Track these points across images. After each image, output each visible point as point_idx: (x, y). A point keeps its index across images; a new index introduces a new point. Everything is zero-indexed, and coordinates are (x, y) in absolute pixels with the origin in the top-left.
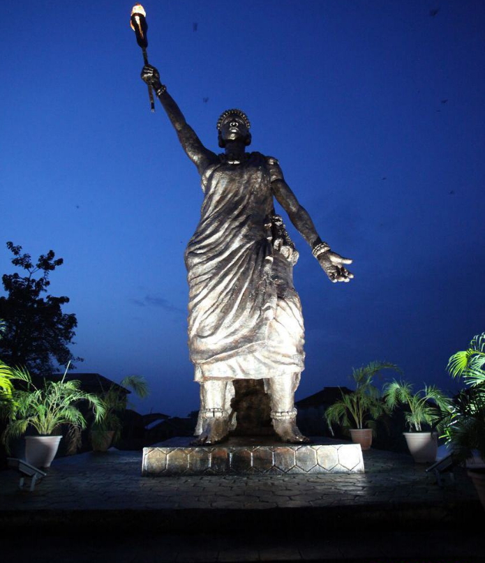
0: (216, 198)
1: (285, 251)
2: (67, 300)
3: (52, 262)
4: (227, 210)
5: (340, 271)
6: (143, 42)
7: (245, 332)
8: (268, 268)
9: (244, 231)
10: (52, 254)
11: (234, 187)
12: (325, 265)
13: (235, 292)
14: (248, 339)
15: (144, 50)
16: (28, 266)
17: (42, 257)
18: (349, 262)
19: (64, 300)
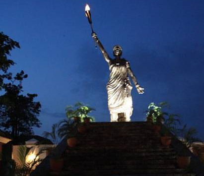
0: (114, 73)
1: (129, 87)
2: (36, 95)
3: (22, 76)
4: (116, 77)
5: (141, 91)
6: (90, 22)
7: (120, 104)
8: (125, 91)
9: (120, 82)
10: (22, 72)
11: (118, 71)
12: (138, 90)
13: (118, 96)
14: (121, 105)
15: (91, 25)
16: (10, 78)
17: (18, 74)
18: (143, 89)
19: (35, 95)
